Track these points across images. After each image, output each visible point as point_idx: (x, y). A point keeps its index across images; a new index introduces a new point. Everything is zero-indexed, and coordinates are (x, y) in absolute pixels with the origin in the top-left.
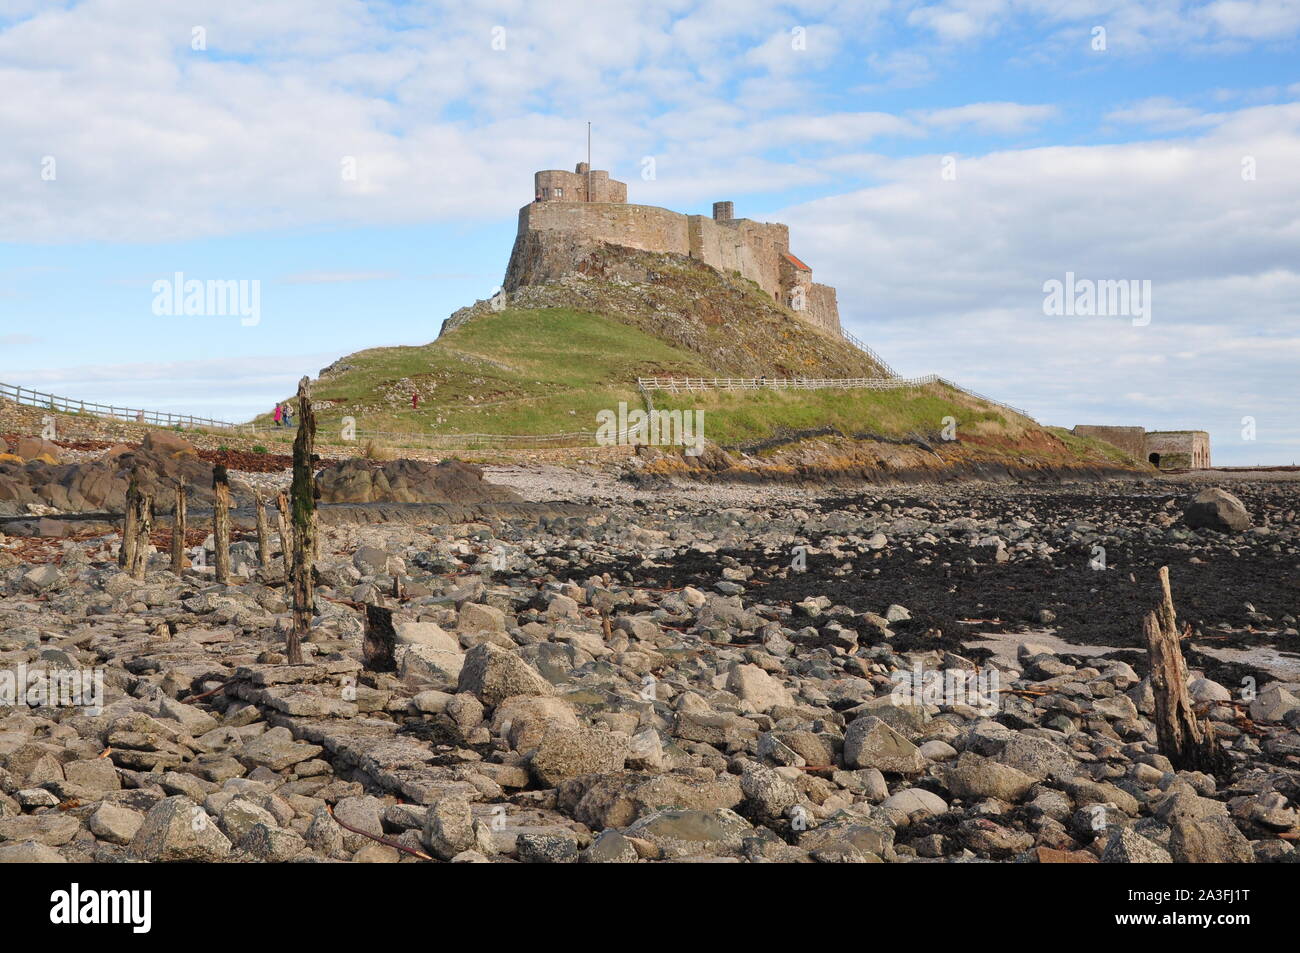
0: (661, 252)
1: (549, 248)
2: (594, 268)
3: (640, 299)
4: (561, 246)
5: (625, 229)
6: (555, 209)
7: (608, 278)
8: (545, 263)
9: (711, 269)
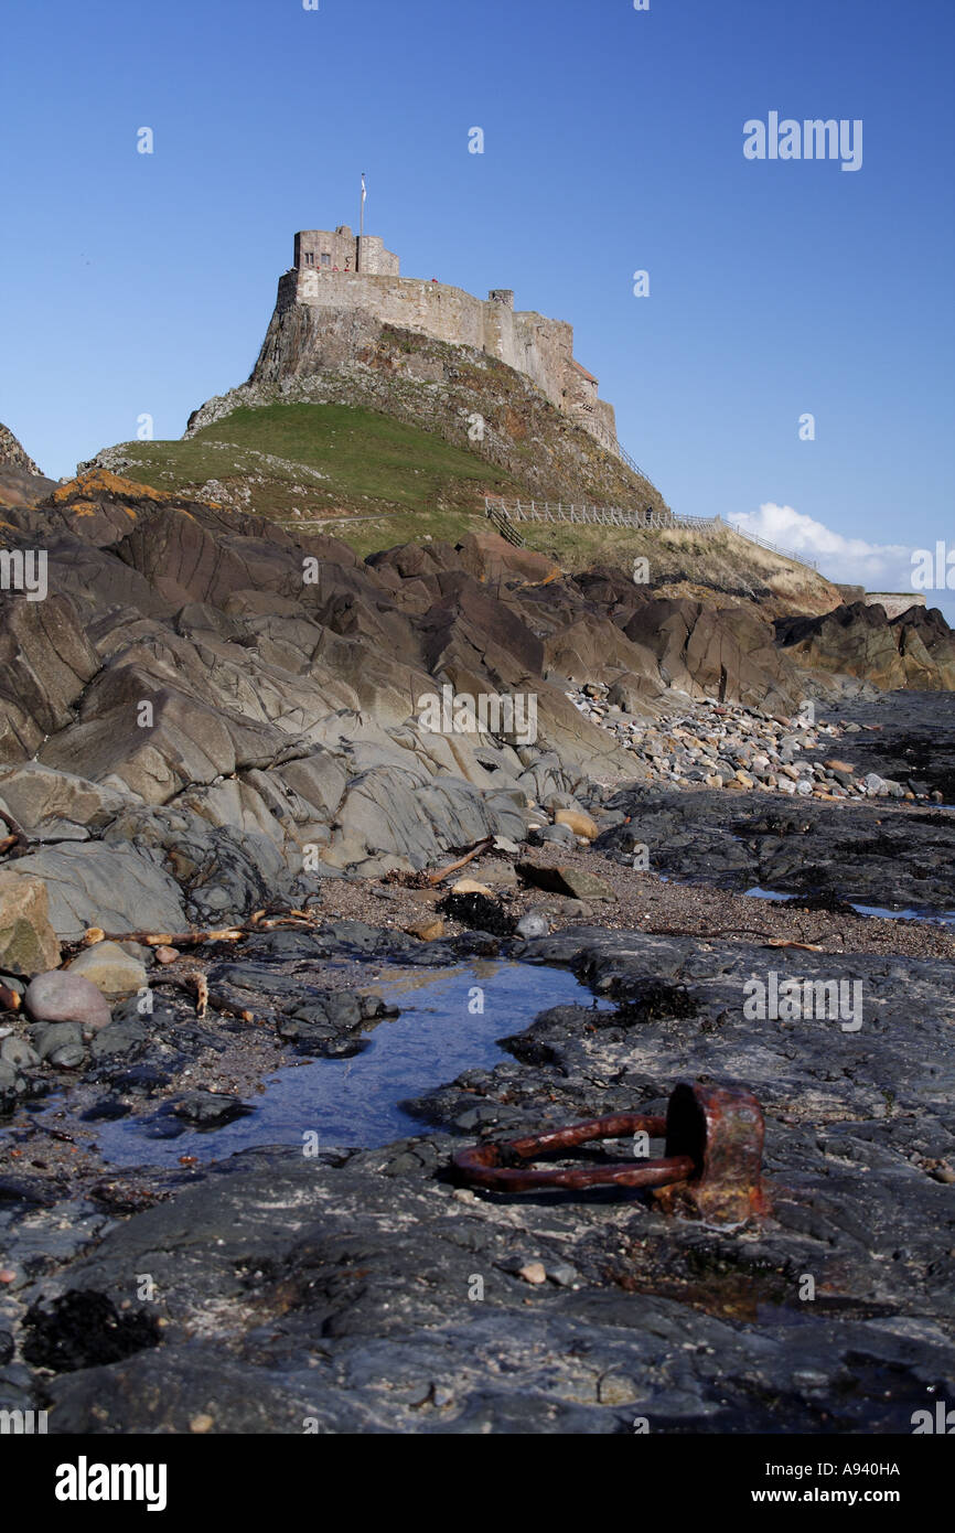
0: (456, 342)
1: (324, 329)
2: (379, 357)
3: (437, 400)
4: (337, 327)
5: (415, 311)
6: (330, 278)
7: (395, 371)
8: (317, 347)
9: (511, 370)
